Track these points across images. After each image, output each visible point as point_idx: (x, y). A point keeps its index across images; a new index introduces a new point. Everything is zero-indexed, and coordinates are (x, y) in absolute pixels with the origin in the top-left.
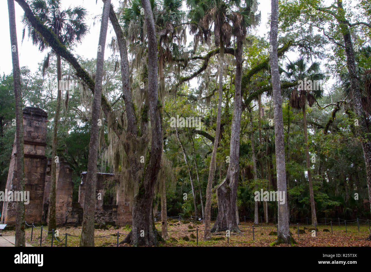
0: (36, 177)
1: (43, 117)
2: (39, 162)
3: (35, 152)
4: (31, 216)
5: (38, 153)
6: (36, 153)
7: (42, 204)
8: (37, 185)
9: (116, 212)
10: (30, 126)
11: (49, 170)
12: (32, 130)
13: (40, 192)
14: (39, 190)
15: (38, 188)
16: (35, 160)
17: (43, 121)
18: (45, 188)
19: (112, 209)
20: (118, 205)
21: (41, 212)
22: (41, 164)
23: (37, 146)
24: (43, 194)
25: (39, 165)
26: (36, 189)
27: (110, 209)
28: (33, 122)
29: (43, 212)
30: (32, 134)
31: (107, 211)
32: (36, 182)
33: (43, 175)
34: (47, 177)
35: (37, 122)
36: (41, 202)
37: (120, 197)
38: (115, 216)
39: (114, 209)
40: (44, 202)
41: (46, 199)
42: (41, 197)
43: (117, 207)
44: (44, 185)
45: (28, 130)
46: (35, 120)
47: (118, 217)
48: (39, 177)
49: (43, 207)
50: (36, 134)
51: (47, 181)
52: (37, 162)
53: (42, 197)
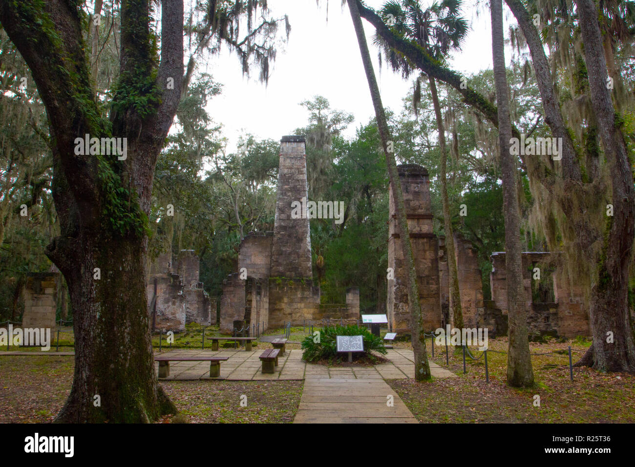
0: (426, 266)
1: (423, 175)
2: (427, 243)
3: (419, 229)
4: (426, 322)
5: (423, 230)
6: (421, 230)
7: (439, 305)
8: (428, 276)
9: (555, 314)
10: (407, 192)
11: (443, 254)
12: (411, 197)
13: (434, 287)
14: (432, 284)
15: (431, 281)
16: (421, 241)
17: (423, 182)
18: (440, 280)
19: (548, 310)
20: (558, 304)
21: (439, 316)
22: (430, 247)
23: (421, 220)
24: (438, 289)
25: (427, 248)
26: (428, 283)
27: (545, 311)
28: (410, 186)
29: (442, 316)
30: (412, 203)
31: (540, 313)
32: (426, 273)
33: (435, 261)
34: (441, 265)
35: (416, 185)
36: (438, 302)
37: (560, 290)
38: (555, 322)
39: (552, 311)
40: (441, 302)
41: (443, 297)
42: (436, 294)
43: (556, 306)
44: (438, 276)
45: (405, 198)
46: (412, 183)
47: (560, 323)
48: (430, 265)
49: (441, 309)
50: (417, 203)
51: (441, 271)
52: (423, 244)
53: (438, 294)
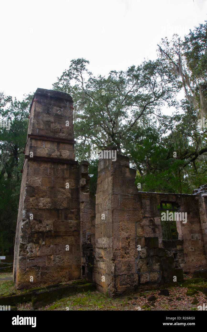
0: (65, 196)
1: (67, 101)
2: (67, 169)
3: (59, 154)
4: (62, 268)
5: (64, 155)
6: (61, 155)
7: (79, 245)
8: (66, 209)
9: (182, 250)
10: (48, 113)
11: (85, 183)
12: (52, 119)
13: (73, 222)
14: (71, 219)
15: (70, 215)
16: (60, 167)
17: (66, 107)
18: (81, 214)
19: (176, 247)
20: (183, 241)
21: (79, 260)
22: (70, 174)
23: (61, 145)
24: (78, 225)
25: (67, 175)
26: (66, 218)
27: (173, 248)
28: (52, 108)
29: (83, 260)
30: (52, 126)
31: (170, 251)
32: (65, 205)
33: (75, 191)
34: (84, 196)
35: (58, 108)
36: (77, 241)
37: (183, 227)
38: (182, 258)
39: (179, 247)
40: (82, 240)
41: (84, 234)
42: (75, 231)
43: (182, 243)
44: (79, 210)
45: (45, 119)
46: (55, 105)
47: (185, 259)
48: (70, 195)
49: (81, 250)
50: (58, 126)
51: (83, 202)
52: (63, 170)
53: (77, 231)
